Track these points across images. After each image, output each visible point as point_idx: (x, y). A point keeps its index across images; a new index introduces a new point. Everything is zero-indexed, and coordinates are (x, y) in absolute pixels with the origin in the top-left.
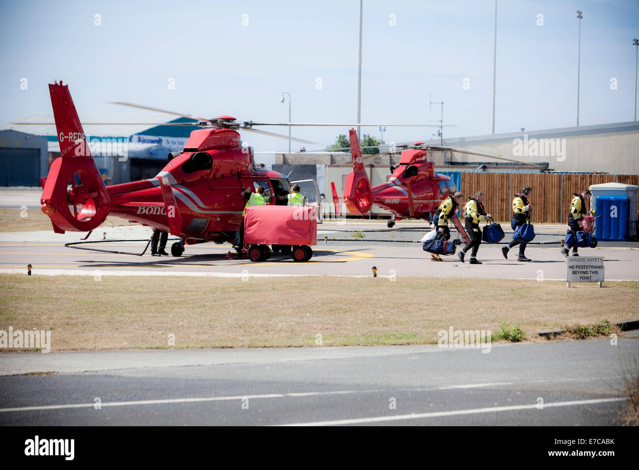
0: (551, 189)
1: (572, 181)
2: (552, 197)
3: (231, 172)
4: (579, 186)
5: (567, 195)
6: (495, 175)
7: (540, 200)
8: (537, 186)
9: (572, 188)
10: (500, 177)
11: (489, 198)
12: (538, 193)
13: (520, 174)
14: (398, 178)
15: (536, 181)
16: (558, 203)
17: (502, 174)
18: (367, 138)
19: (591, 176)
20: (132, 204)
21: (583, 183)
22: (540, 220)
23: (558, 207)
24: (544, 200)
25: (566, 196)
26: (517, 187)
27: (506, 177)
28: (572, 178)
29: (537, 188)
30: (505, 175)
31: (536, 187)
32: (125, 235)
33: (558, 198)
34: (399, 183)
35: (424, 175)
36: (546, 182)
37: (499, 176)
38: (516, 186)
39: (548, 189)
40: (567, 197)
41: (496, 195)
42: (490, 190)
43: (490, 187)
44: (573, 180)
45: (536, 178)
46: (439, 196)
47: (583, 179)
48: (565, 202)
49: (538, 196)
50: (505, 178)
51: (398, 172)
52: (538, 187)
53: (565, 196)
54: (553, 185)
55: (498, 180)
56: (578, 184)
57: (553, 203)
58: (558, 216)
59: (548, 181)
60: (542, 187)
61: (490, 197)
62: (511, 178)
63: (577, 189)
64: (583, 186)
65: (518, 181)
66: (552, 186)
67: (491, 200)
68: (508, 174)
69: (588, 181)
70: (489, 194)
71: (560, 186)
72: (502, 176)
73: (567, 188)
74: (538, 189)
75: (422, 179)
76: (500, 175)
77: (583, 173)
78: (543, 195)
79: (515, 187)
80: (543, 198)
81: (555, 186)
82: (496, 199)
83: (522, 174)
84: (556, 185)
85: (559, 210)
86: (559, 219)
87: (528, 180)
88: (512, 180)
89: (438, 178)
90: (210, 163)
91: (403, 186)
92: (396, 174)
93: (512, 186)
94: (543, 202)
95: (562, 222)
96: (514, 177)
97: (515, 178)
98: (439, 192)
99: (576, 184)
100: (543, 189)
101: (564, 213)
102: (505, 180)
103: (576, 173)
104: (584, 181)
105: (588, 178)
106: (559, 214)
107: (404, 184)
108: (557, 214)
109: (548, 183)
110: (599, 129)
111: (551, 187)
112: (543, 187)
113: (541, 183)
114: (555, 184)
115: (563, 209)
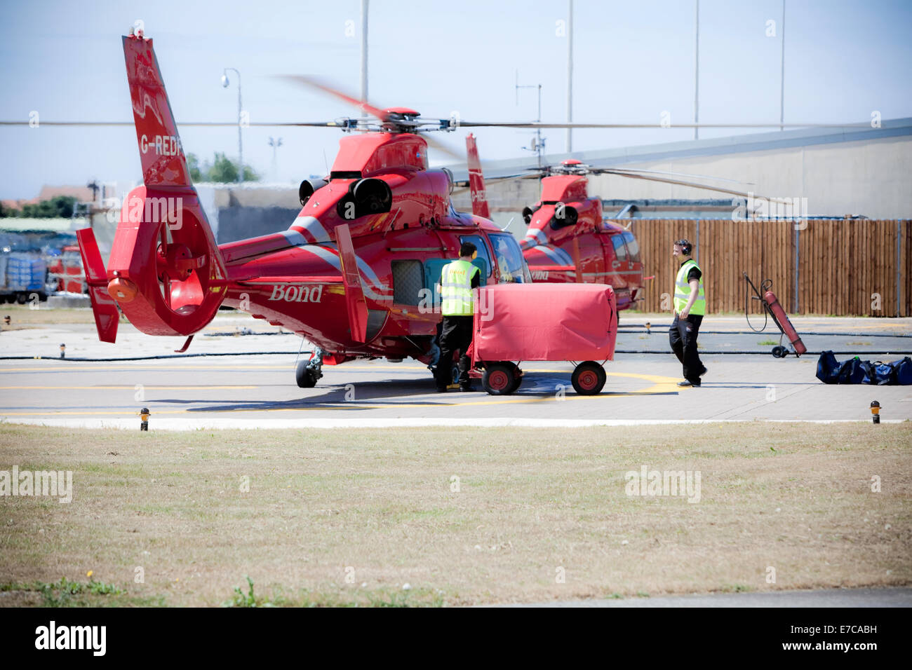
0: (774, 249)
1: (816, 232)
2: (777, 263)
3: (420, 218)
4: (830, 244)
5: (807, 260)
6: (667, 222)
7: (755, 269)
8: (748, 243)
9: (816, 246)
10: (676, 227)
11: (655, 268)
12: (750, 258)
13: (715, 222)
14: (542, 230)
15: (745, 236)
16: (789, 275)
17: (679, 221)
18: (221, 160)
19: (852, 223)
20: (264, 280)
21: (838, 236)
22: (755, 310)
23: (789, 284)
24: (762, 272)
25: (805, 262)
26: (710, 246)
27: (688, 228)
28: (816, 227)
29: (747, 248)
30: (686, 224)
31: (745, 245)
32: (76, 349)
33: (789, 267)
34: (545, 240)
35: (586, 225)
36: (765, 236)
37: (674, 224)
38: (707, 244)
39: (770, 249)
40: (807, 264)
41: (669, 262)
42: (657, 252)
43: (657, 247)
44: (819, 232)
45: (745, 227)
46: (615, 264)
47: (838, 228)
48: (802, 274)
49: (750, 263)
50: (686, 229)
51: (540, 219)
52: (750, 245)
53: (802, 261)
54: (780, 241)
55: (671, 233)
56: (828, 239)
57: (780, 275)
58: (789, 299)
59: (769, 232)
60: (758, 246)
61: (657, 267)
62: (697, 229)
63: (825, 248)
64: (838, 242)
65: (710, 235)
66: (777, 244)
67: (659, 272)
68: (690, 222)
69: (848, 234)
70: (655, 261)
71: (792, 244)
72: (680, 225)
73: (807, 247)
74: (750, 250)
75: (582, 232)
76: (676, 223)
77: (836, 218)
78: (760, 262)
79: (705, 246)
80: (760, 266)
81: (782, 244)
82: (669, 270)
83: (718, 221)
84: (784, 242)
85: (793, 291)
86: (791, 307)
87: (731, 232)
88: (700, 234)
89: (610, 229)
90: (387, 200)
91: (552, 246)
92: (538, 222)
93: (699, 245)
94: (760, 275)
95: (798, 312)
96: (703, 226)
97: (705, 228)
98: (614, 256)
99: (825, 240)
100: (760, 248)
101: (801, 295)
102: (686, 233)
103: (822, 218)
104: (840, 233)
105: (848, 228)
106: (792, 298)
107: (553, 243)
108: (787, 297)
109: (770, 237)
110: (844, 134)
111: (774, 246)
112: (760, 244)
113: (755, 239)
114: (782, 239)
115: (799, 288)
